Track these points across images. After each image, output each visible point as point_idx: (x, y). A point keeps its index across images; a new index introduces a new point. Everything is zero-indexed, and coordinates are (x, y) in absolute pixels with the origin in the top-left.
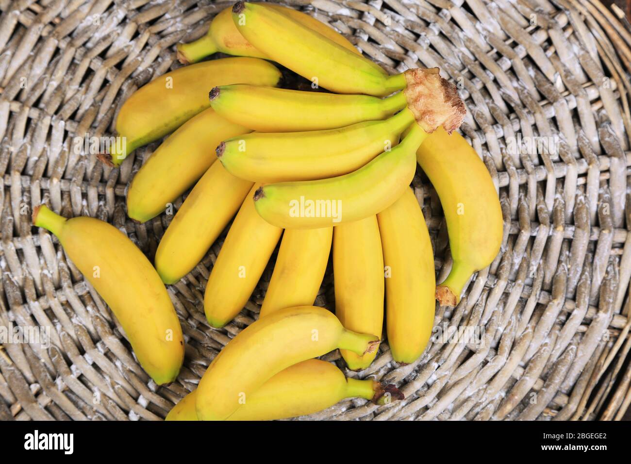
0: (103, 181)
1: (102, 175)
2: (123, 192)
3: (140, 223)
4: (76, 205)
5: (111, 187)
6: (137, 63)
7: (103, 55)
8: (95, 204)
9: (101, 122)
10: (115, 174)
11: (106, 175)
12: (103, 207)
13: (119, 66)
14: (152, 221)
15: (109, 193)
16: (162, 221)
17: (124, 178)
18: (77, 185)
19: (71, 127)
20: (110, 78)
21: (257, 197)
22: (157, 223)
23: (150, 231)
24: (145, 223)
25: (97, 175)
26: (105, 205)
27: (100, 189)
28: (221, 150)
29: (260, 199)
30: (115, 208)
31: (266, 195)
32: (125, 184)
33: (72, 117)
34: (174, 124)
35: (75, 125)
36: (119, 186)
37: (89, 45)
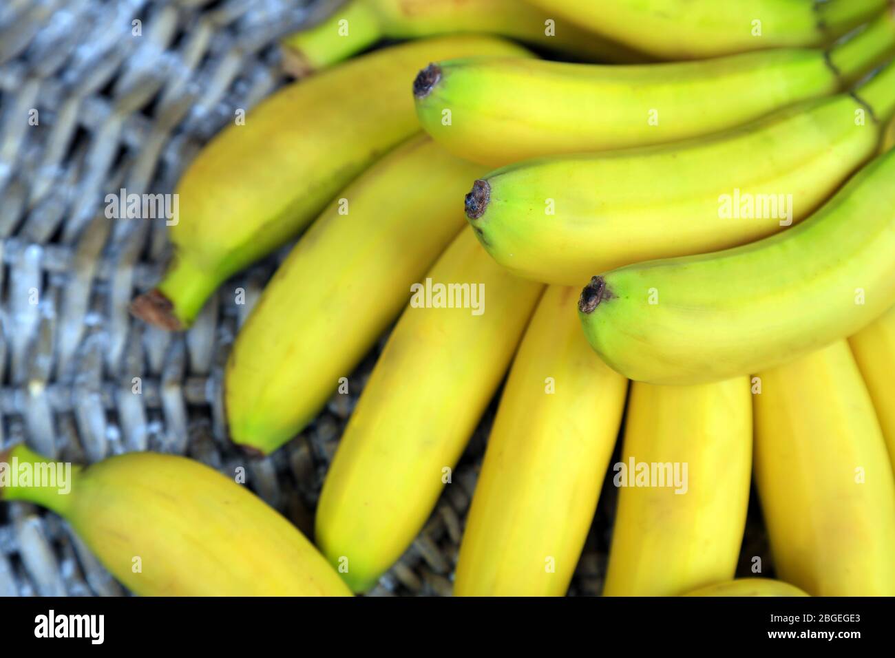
0: (152, 376)
1: (146, 360)
2: (203, 392)
3: (259, 455)
4: (94, 441)
5: (173, 383)
6: (190, 100)
7: (107, 91)
8: (139, 430)
9: (126, 240)
10: (178, 353)
11: (156, 359)
12: (160, 437)
13: (149, 110)
14: (286, 449)
15: (172, 399)
16: (310, 445)
17: (199, 360)
18: (92, 391)
19: (56, 261)
20: (134, 139)
21: (592, 303)
22: (300, 454)
23: (285, 475)
24: (272, 455)
25: (134, 361)
26: (165, 429)
27: (149, 392)
28: (482, 200)
29: (602, 305)
30: (191, 433)
31: (616, 291)
32: (207, 375)
33: (56, 238)
34: (311, 203)
35: (65, 253)
36: (192, 381)
37: (71, 76)
